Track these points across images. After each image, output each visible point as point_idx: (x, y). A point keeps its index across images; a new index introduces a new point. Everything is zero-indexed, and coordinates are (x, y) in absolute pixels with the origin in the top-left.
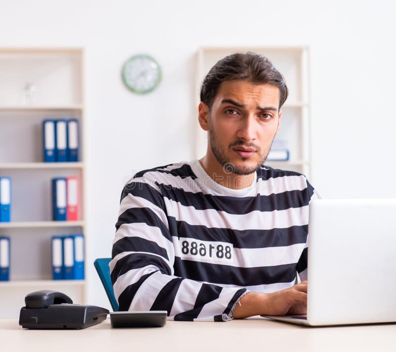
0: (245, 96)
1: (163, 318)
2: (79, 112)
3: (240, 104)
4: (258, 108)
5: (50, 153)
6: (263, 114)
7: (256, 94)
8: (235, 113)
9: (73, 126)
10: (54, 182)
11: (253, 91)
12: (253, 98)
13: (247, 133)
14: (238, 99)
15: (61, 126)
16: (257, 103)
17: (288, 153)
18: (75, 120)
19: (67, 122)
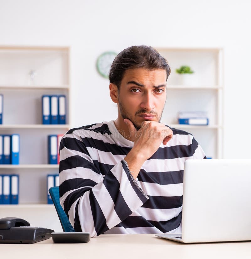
0: (144, 79)
1: (87, 237)
2: (67, 90)
3: (141, 84)
4: (154, 87)
5: (46, 118)
6: (157, 90)
7: (151, 77)
8: (138, 91)
9: (62, 100)
10: (49, 138)
11: (150, 75)
12: (150, 80)
13: (148, 105)
14: (139, 81)
15: (54, 100)
16: (152, 84)
17: (208, 120)
18: (64, 96)
19: (58, 97)
